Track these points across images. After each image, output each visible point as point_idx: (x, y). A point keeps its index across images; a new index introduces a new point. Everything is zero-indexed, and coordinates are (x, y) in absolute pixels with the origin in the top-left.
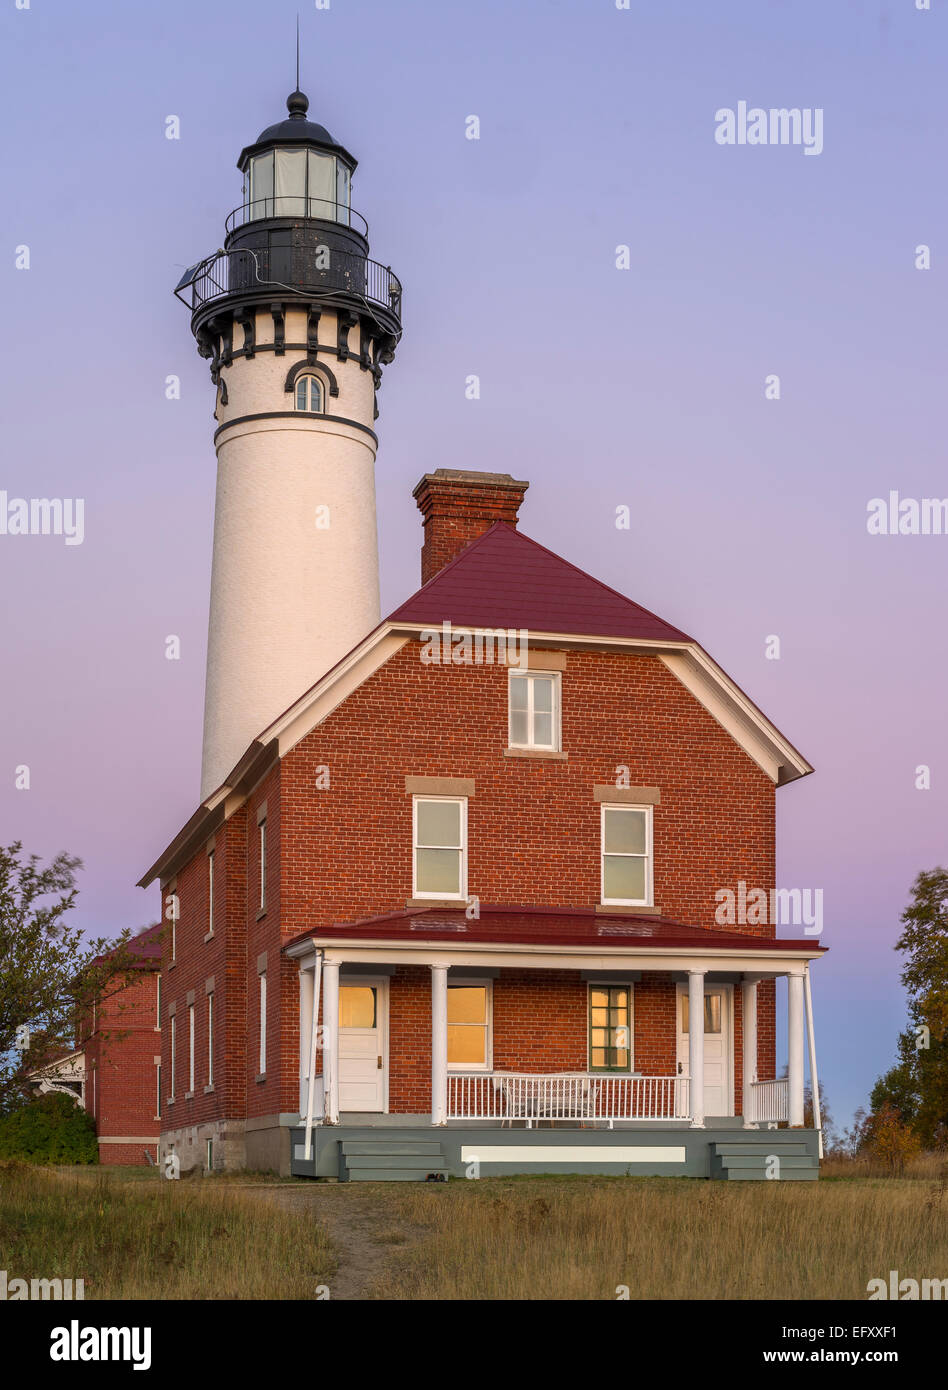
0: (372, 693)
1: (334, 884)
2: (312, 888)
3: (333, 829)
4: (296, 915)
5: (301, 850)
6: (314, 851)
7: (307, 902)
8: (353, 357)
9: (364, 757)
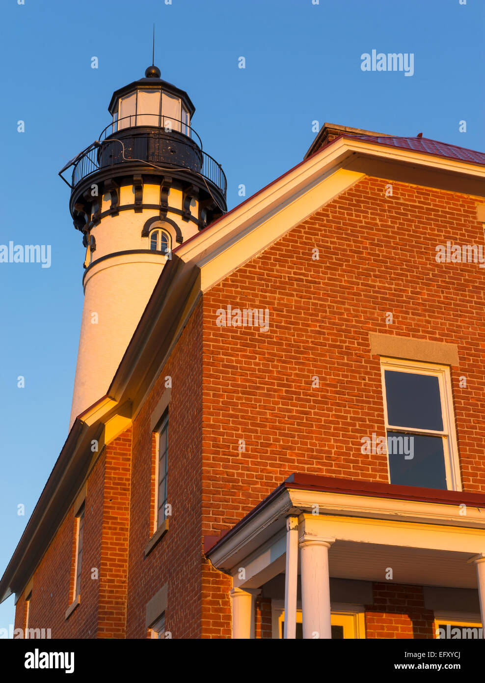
0: (320, 230)
1: (280, 466)
2: (248, 469)
3: (275, 390)
4: (225, 507)
5: (232, 416)
6: (249, 418)
7: (240, 488)
8: (194, 220)
9: (314, 304)
